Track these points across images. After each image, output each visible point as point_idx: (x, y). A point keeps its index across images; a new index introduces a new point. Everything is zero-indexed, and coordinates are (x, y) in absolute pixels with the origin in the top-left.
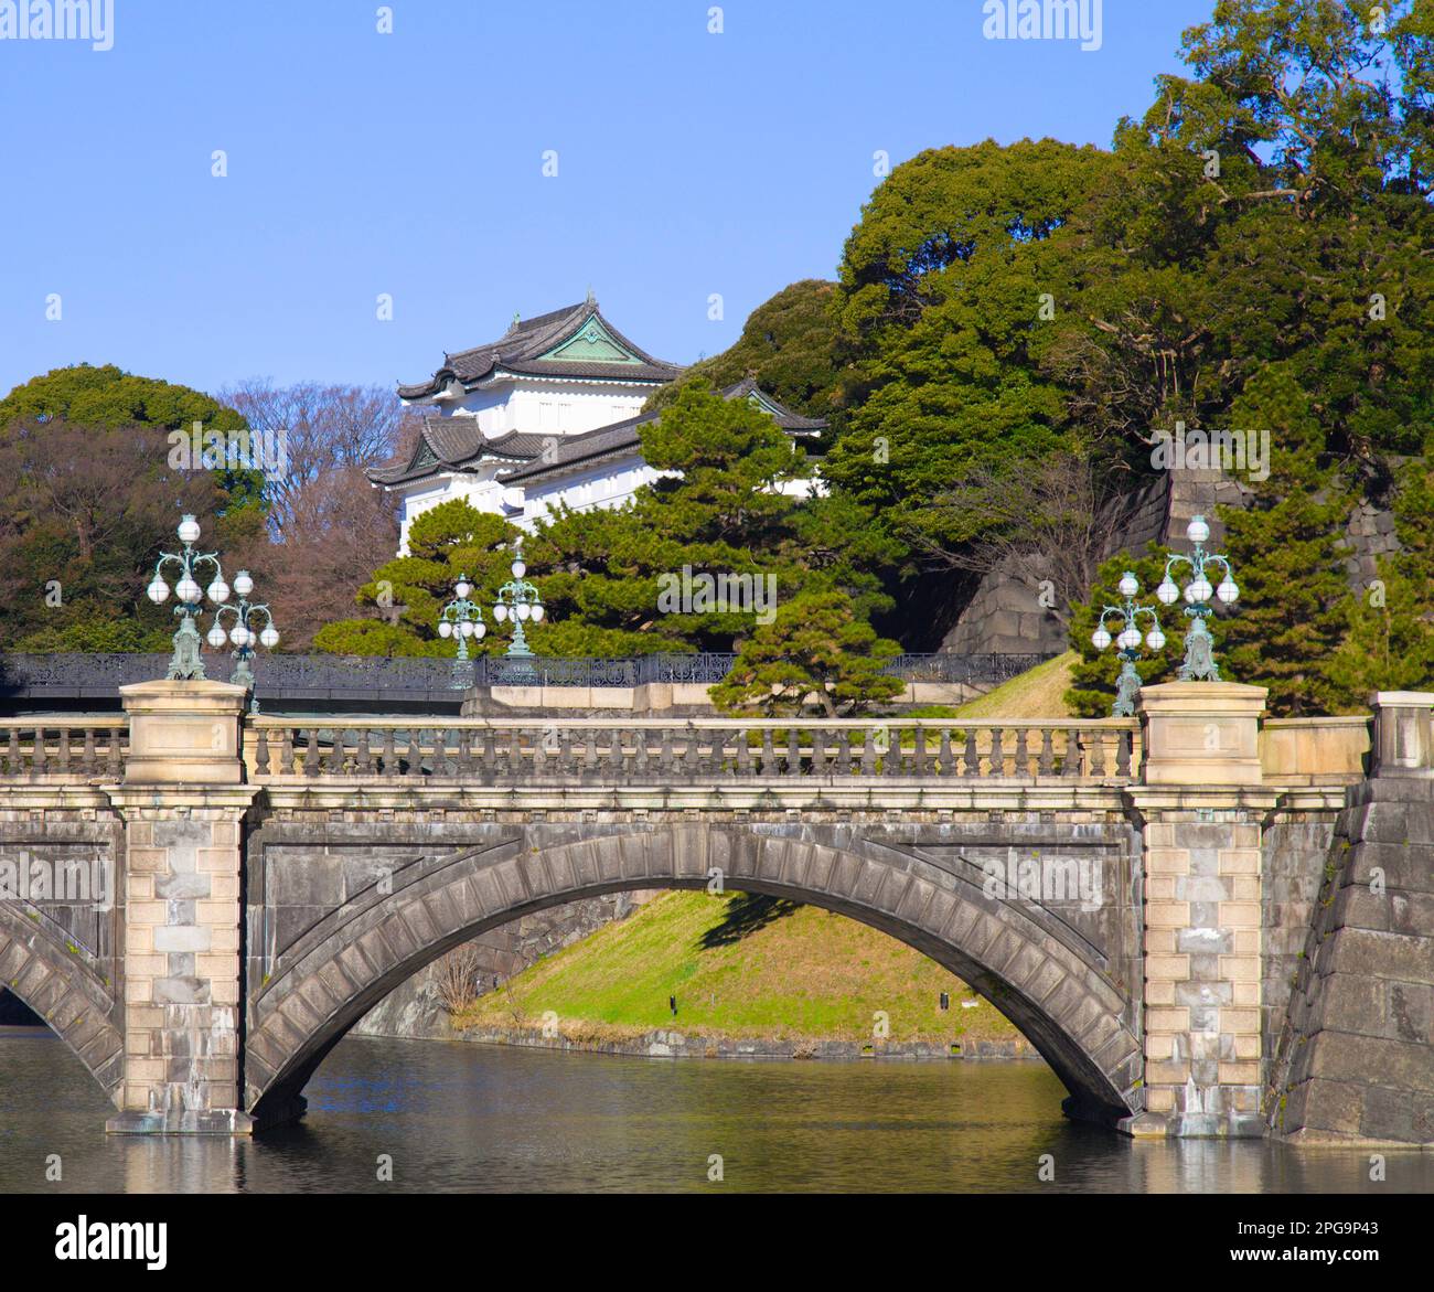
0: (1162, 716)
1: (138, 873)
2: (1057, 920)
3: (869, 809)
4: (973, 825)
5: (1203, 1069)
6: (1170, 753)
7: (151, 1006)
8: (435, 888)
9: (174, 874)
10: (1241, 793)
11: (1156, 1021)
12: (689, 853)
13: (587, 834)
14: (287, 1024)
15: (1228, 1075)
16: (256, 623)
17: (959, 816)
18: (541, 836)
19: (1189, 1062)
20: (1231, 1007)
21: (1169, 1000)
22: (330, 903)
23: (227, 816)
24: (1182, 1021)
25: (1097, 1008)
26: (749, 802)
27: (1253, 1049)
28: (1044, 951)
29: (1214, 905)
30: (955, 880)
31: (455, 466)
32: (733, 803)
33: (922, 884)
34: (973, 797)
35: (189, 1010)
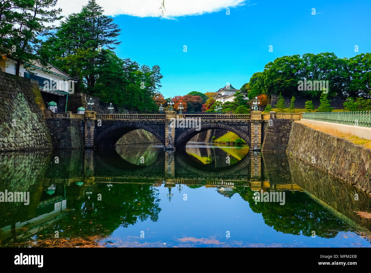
0: (252, 114)
1: (166, 127)
2: (244, 132)
3: (228, 122)
6: (253, 117)
7: (167, 138)
9: (169, 127)
10: (259, 121)
11: (252, 140)
14: (179, 140)
15: (258, 145)
17: (235, 123)
19: (255, 144)
20: (258, 139)
21: (253, 138)
22: (182, 130)
24: (254, 140)
25: (247, 139)
26: (217, 121)
27: (260, 142)
28: (243, 134)
29: (257, 130)
30: (235, 128)
31: (220, 98)
33: (232, 128)
34: (237, 121)
35: (170, 139)
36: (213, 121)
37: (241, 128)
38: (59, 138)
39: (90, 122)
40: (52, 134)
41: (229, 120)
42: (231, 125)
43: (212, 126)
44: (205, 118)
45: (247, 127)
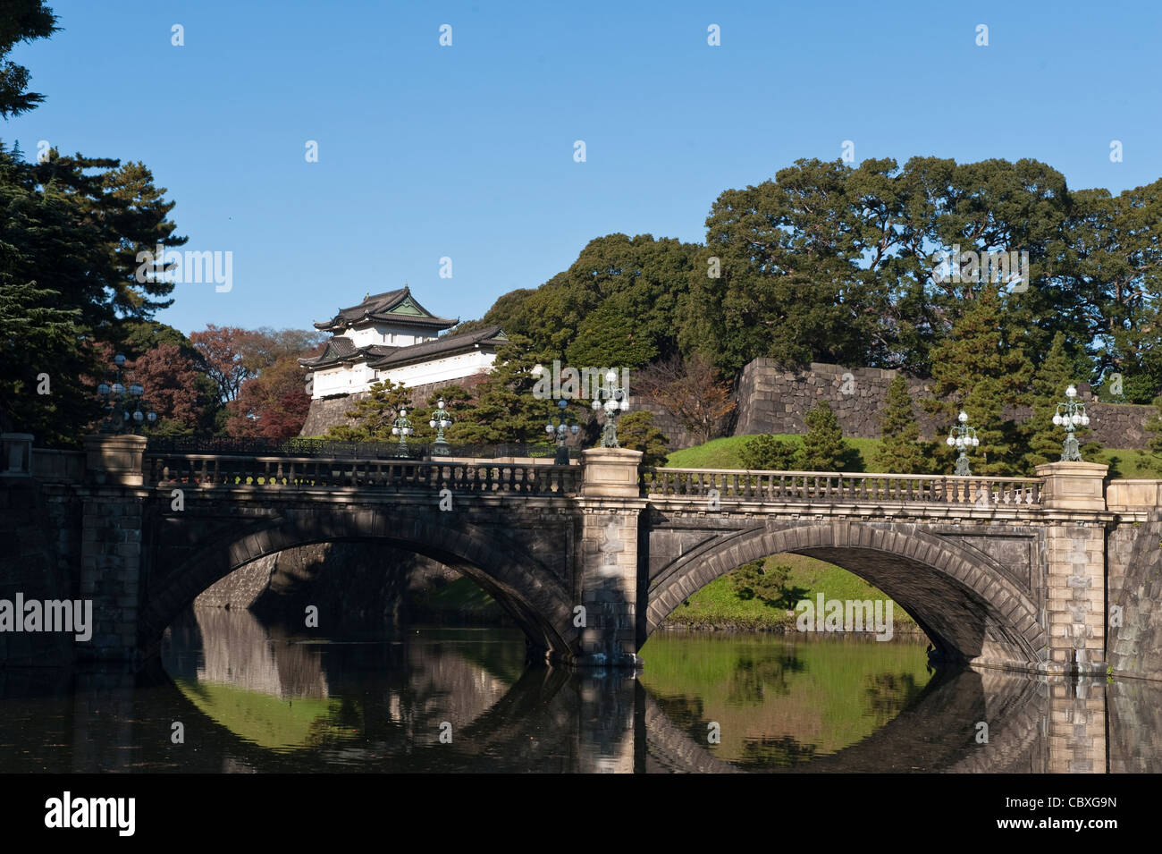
2: (1006, 571)
3: (924, 518)
4: (969, 526)
5: (1079, 642)
6: (1064, 494)
8: (723, 550)
9: (607, 539)
10: (1096, 514)
11: (1056, 618)
12: (841, 537)
13: (793, 525)
14: (654, 612)
15: (1089, 645)
17: (963, 522)
18: (772, 526)
19: (1072, 638)
20: (1090, 612)
21: (1063, 609)
22: (674, 555)
23: (633, 513)
24: (1069, 619)
25: (1025, 612)
26: (868, 512)
27: (1100, 632)
28: (1001, 584)
29: (1083, 565)
30: (960, 551)
32: (862, 512)
33: (948, 554)
34: (971, 512)
35: (612, 607)
36: (848, 512)
37: (991, 551)
39: (119, 501)
41: (928, 505)
42: (939, 534)
43: (837, 535)
44: (800, 495)
45: (1020, 547)
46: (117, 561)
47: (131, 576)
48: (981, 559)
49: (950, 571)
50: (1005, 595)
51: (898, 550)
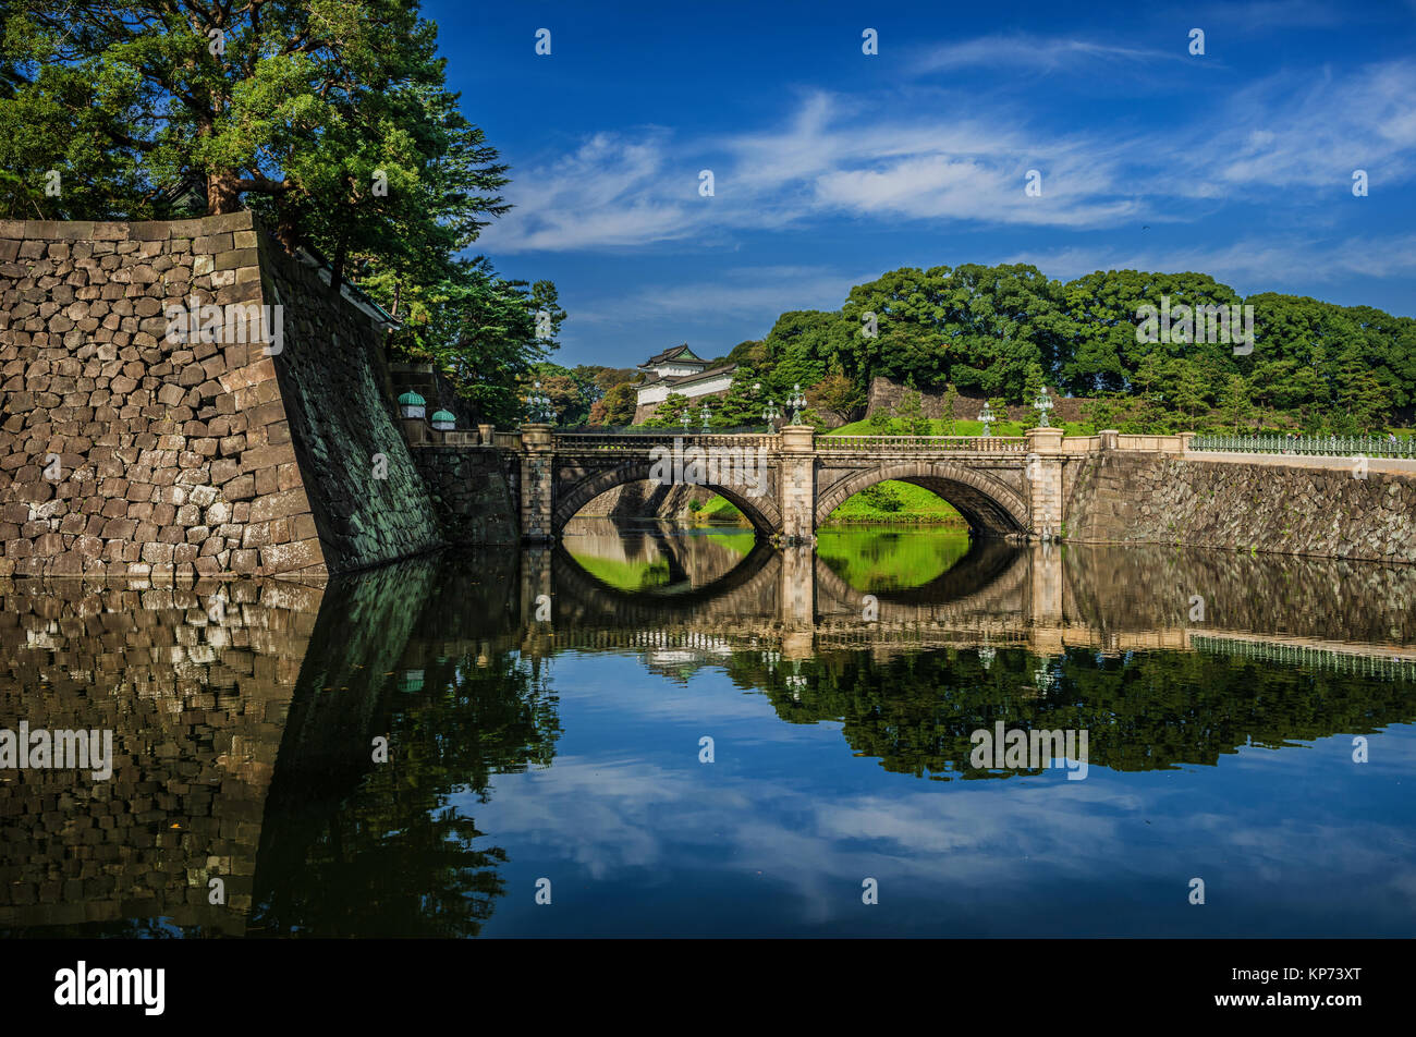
0: (1036, 436)
1: (787, 474)
2: (1010, 487)
3: (966, 459)
4: (990, 463)
5: (1048, 523)
6: (1040, 445)
7: (791, 508)
8: (858, 480)
9: (795, 476)
10: (1057, 456)
11: (1036, 511)
12: (922, 471)
13: (896, 465)
14: (822, 513)
15: (1054, 525)
16: (775, 412)
17: (987, 461)
18: (885, 466)
19: (1044, 521)
20: (1055, 507)
21: (1040, 506)
22: (832, 482)
23: (809, 460)
24: (1042, 511)
25: (1020, 508)
26: (936, 457)
27: (1059, 518)
28: (1007, 494)
29: (1050, 483)
30: (985, 477)
32: (933, 457)
33: (979, 479)
34: (990, 456)
35: (799, 510)
36: (925, 457)
37: (1001, 477)
38: (465, 511)
40: (439, 499)
41: (968, 452)
42: (974, 468)
43: (919, 470)
44: (899, 449)
45: (1017, 474)
46: (539, 490)
47: (547, 497)
48: (997, 480)
49: (979, 488)
50: (1009, 500)
51: (952, 477)
